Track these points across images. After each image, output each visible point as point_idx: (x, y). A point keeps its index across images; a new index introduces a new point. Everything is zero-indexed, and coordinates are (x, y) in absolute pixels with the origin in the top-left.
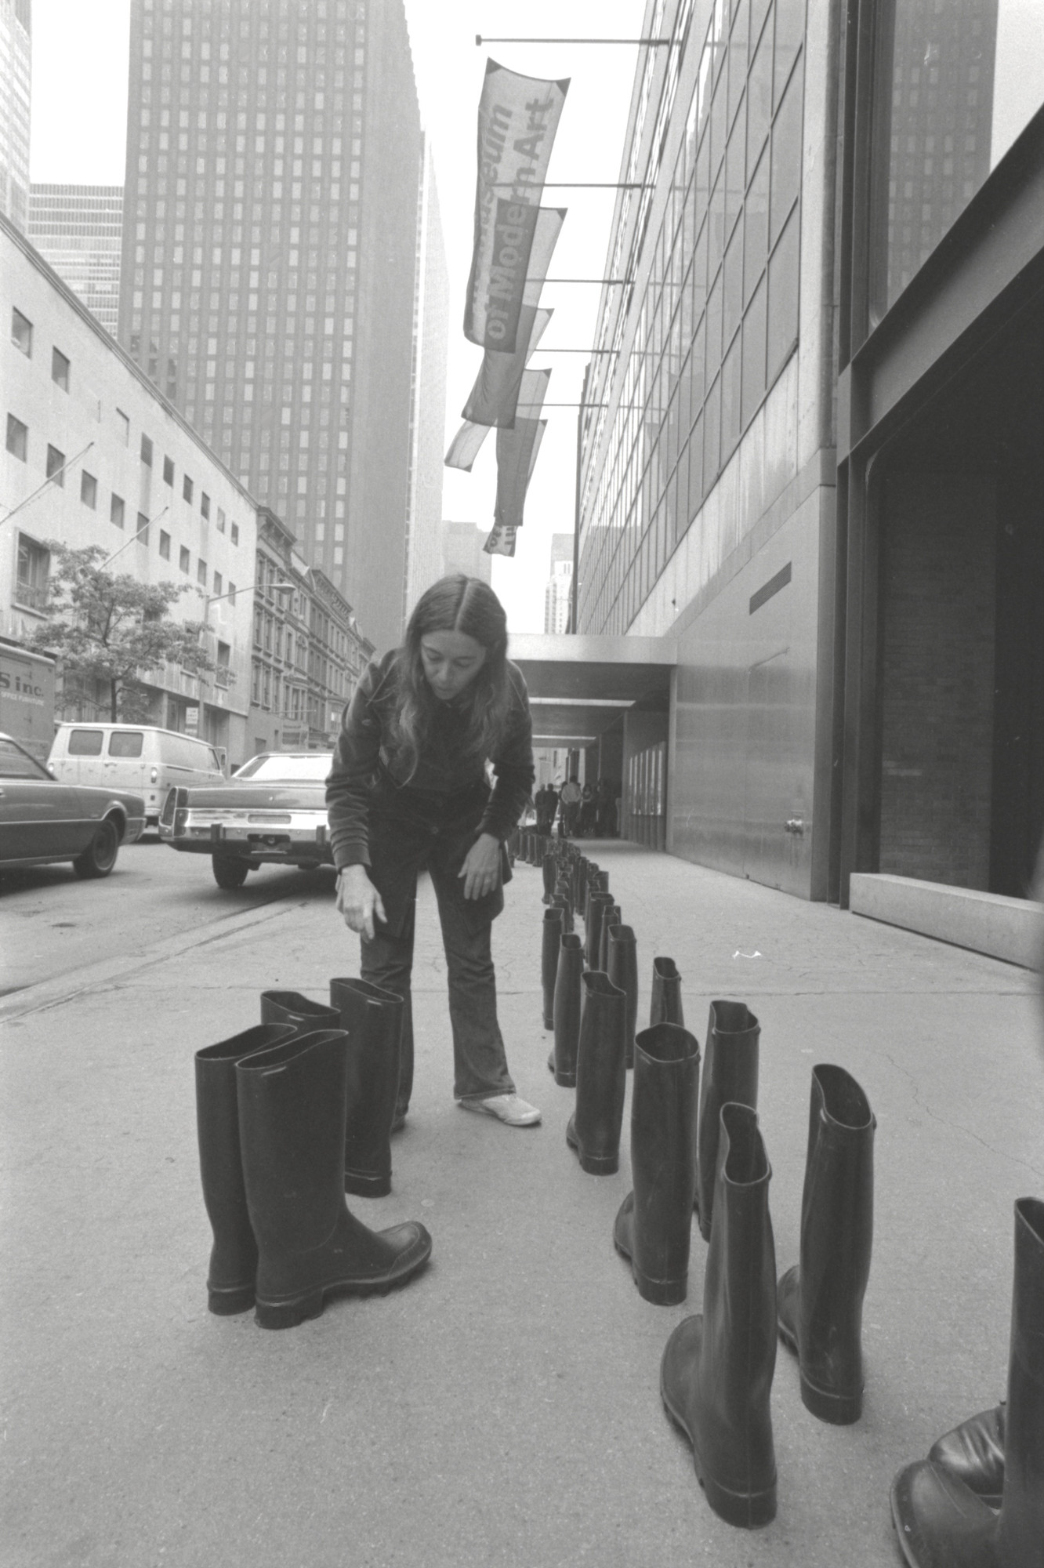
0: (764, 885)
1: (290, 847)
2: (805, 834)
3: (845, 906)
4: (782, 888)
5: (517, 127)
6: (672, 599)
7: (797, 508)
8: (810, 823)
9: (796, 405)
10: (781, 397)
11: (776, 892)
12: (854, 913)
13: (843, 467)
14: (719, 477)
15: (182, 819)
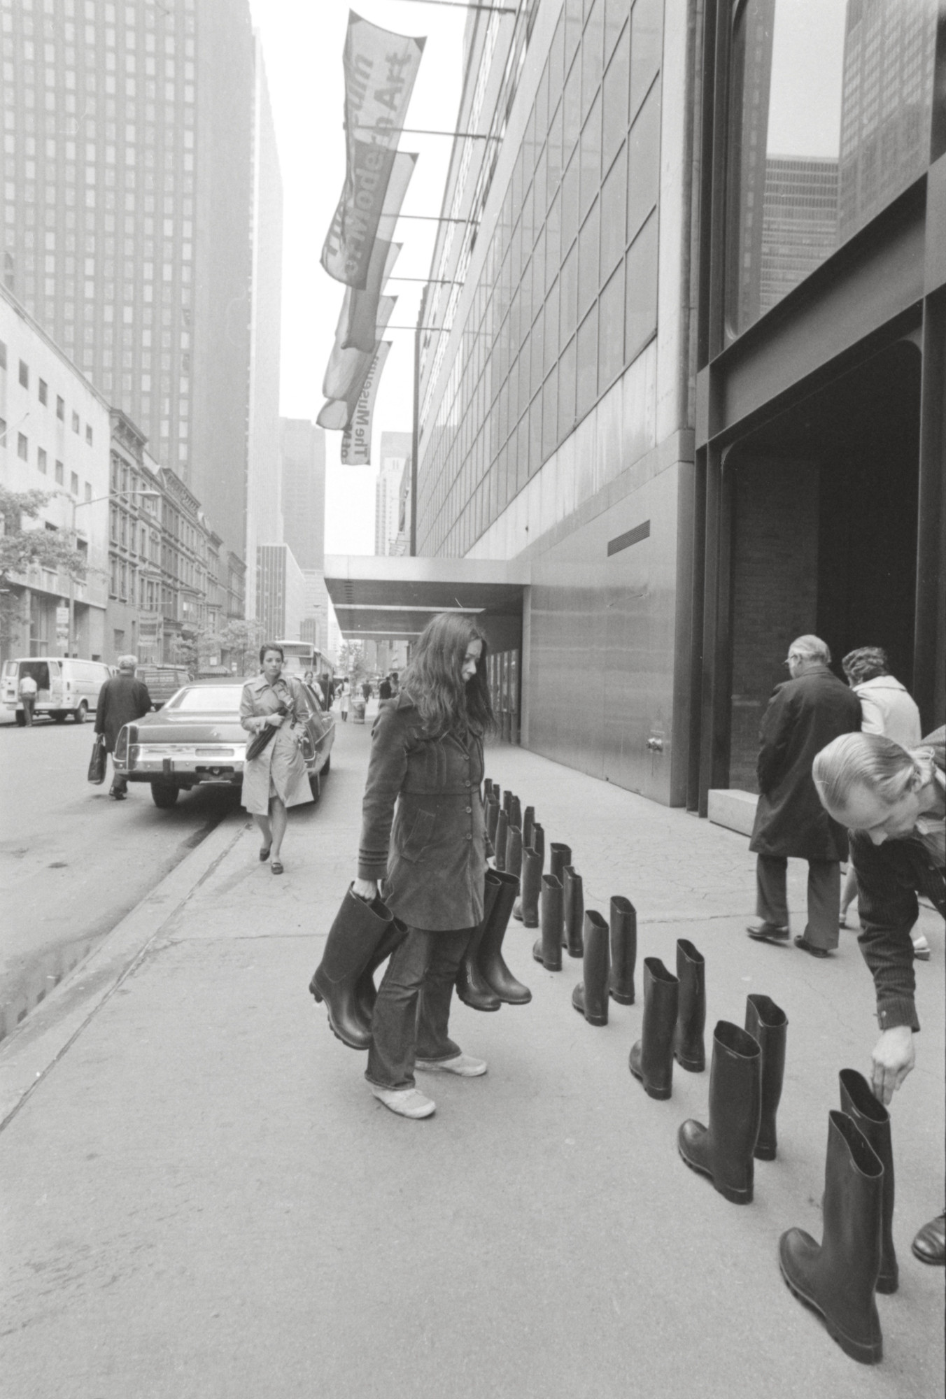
0: (623, 788)
1: (233, 776)
2: (664, 753)
3: (704, 814)
4: (642, 793)
5: (378, 78)
6: (524, 527)
7: (656, 475)
8: (669, 742)
9: (655, 385)
10: (639, 373)
11: (637, 796)
12: (712, 822)
13: (702, 452)
14: (575, 429)
15: (135, 753)
